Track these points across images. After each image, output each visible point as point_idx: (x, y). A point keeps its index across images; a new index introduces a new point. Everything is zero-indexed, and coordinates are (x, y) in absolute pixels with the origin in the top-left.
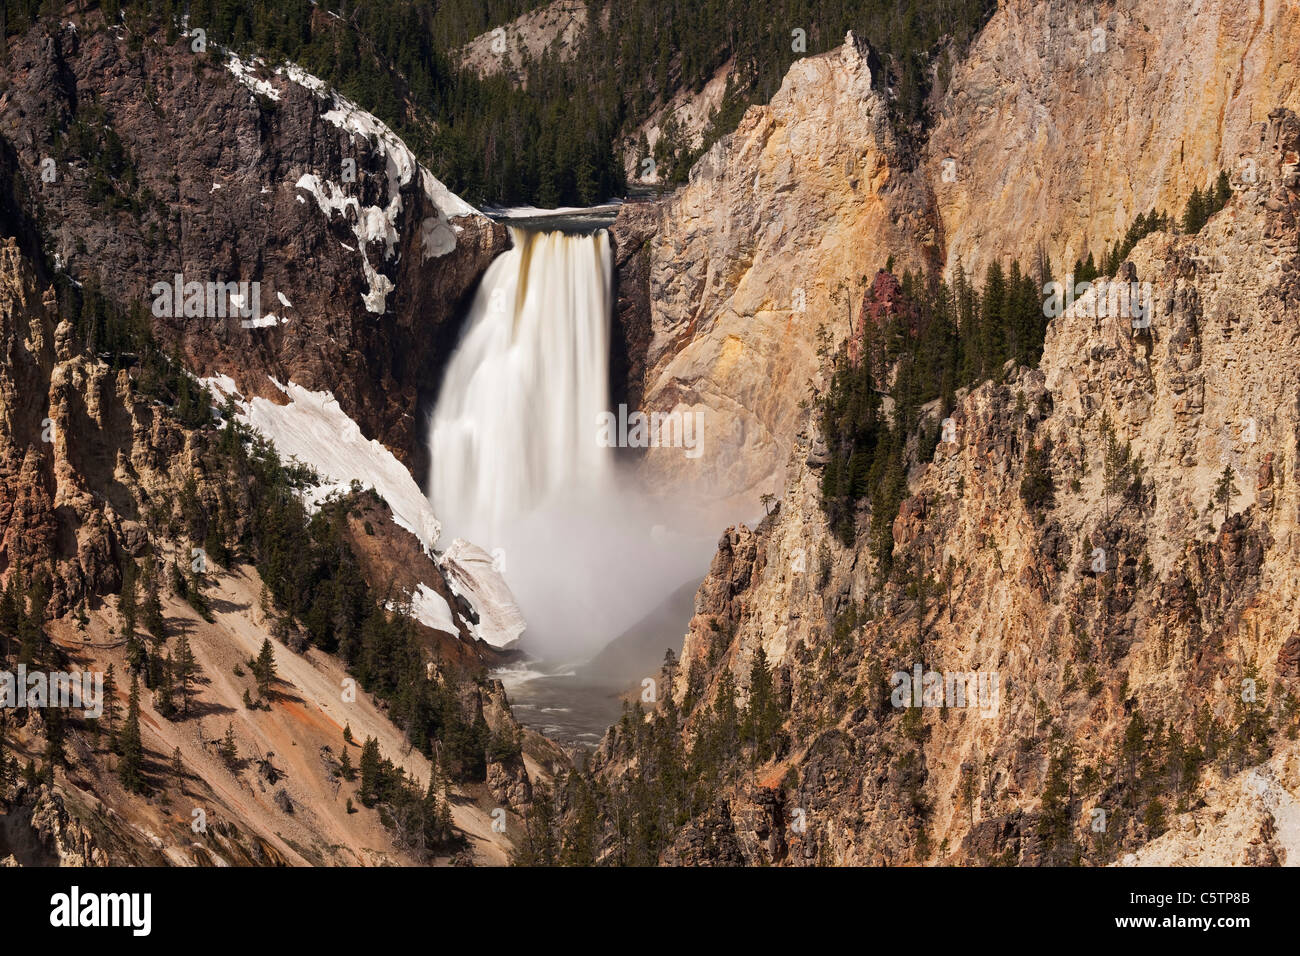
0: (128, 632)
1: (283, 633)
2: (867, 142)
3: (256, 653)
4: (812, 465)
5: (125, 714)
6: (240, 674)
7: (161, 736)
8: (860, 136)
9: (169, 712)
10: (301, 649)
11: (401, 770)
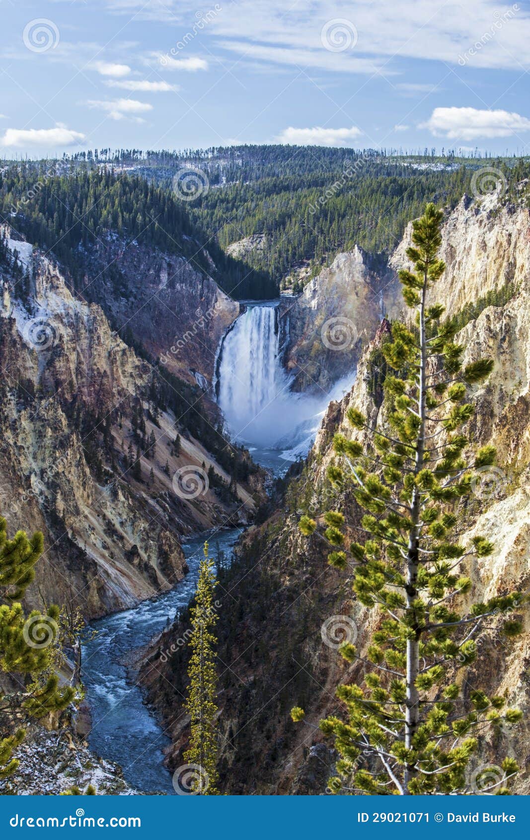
0: (135, 431)
1: (182, 432)
2: (361, 280)
3: (175, 439)
4: (364, 380)
5: (135, 457)
6: (169, 445)
7: (146, 465)
8: (359, 278)
9: (147, 456)
10: (188, 439)
11: (221, 477)
